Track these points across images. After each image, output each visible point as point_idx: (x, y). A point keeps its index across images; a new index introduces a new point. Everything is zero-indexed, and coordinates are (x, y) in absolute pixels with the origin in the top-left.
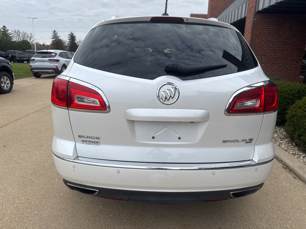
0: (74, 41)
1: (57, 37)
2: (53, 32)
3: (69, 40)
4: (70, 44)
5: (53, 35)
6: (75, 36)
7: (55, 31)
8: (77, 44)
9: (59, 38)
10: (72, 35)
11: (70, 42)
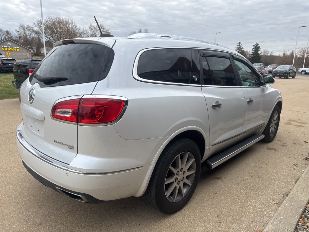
0: (258, 51)
1: (241, 48)
2: (238, 44)
3: (252, 51)
4: (253, 55)
5: (237, 46)
6: (260, 47)
7: (240, 43)
8: (260, 54)
9: (243, 49)
10: (257, 45)
11: (253, 53)
